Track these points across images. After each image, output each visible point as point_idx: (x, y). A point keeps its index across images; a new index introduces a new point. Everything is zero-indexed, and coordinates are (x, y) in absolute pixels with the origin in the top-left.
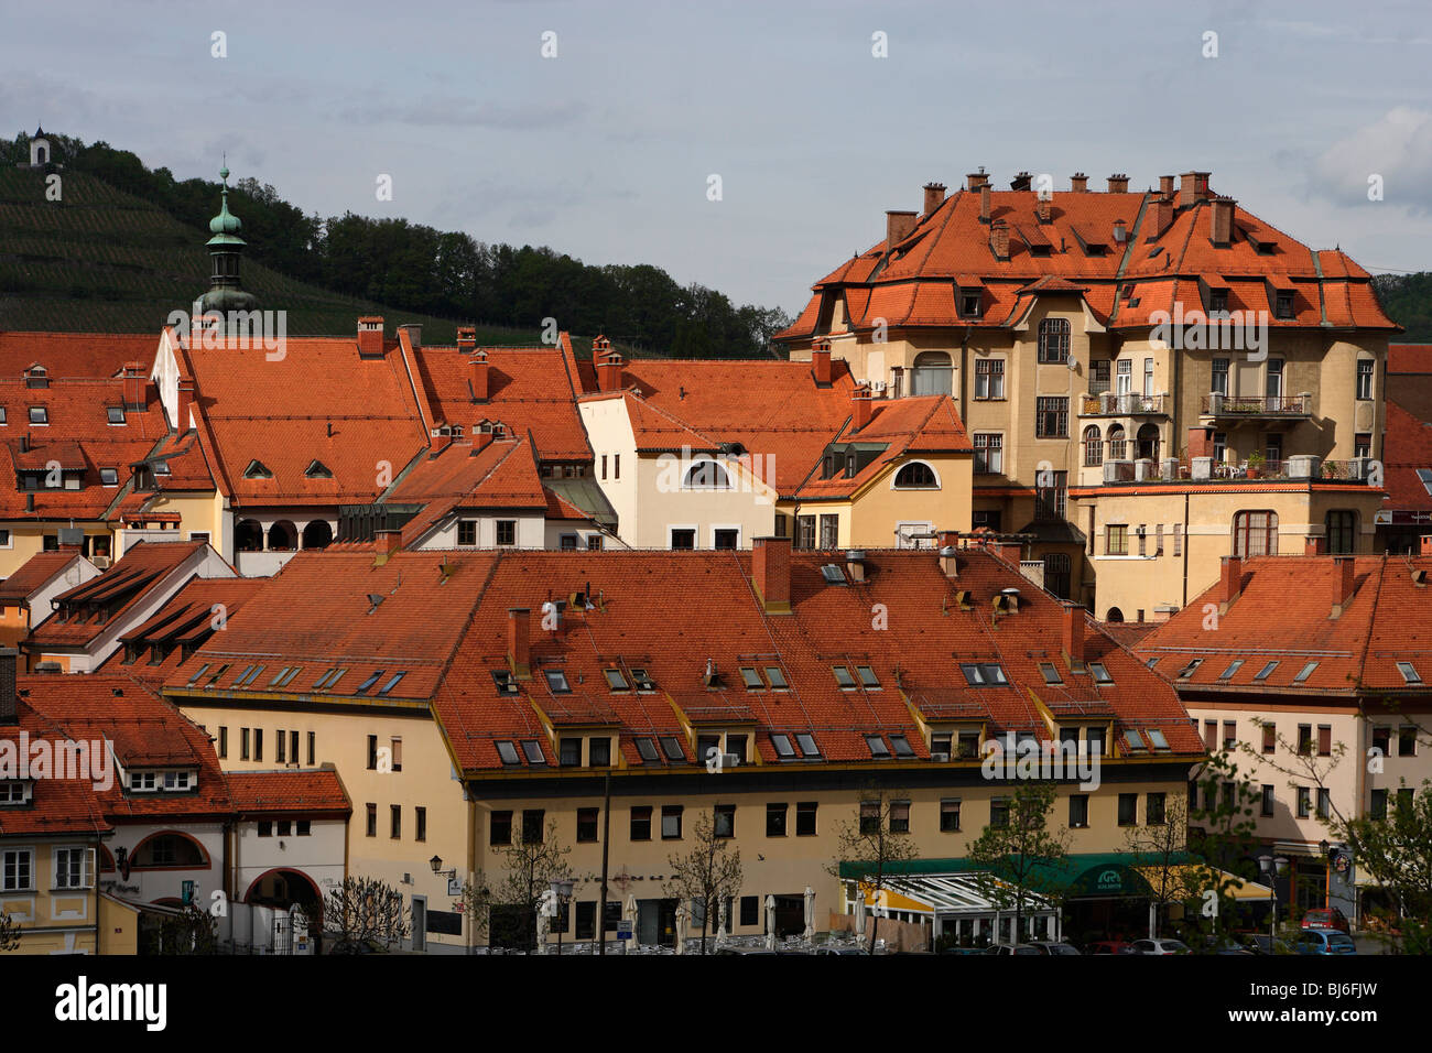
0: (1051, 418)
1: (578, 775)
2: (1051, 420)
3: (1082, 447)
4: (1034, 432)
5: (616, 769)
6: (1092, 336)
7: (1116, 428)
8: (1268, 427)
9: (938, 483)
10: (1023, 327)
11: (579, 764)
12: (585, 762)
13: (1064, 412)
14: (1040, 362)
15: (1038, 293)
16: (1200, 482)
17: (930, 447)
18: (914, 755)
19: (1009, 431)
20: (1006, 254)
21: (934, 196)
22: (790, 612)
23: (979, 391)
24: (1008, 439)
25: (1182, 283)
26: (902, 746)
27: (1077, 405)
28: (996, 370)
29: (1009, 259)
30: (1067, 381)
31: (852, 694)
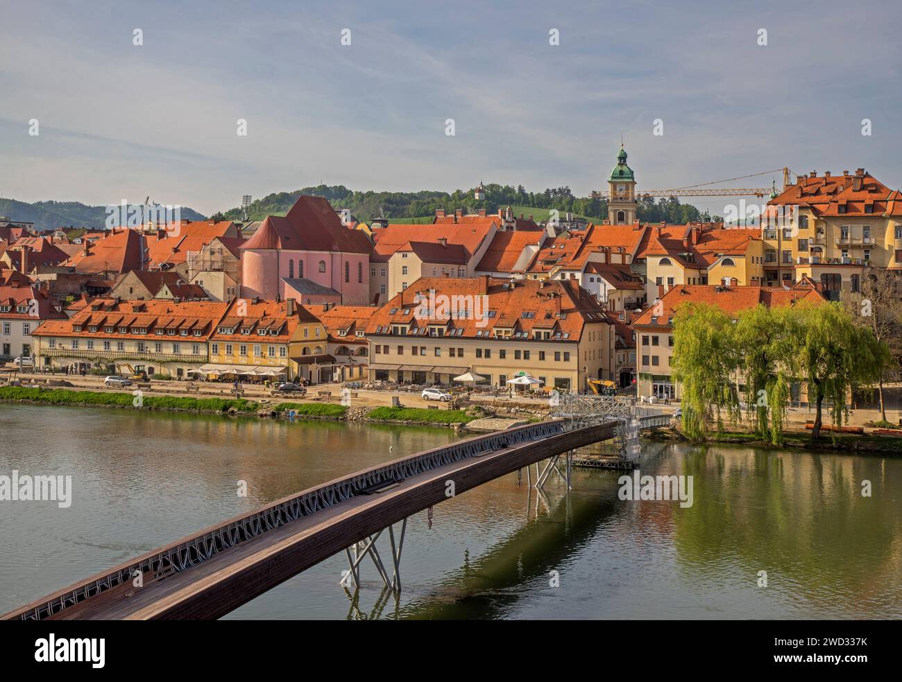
0: (802, 245)
4: (797, 249)
6: (815, 221)
9: (735, 265)
13: (807, 243)
14: (800, 228)
17: (732, 254)
18: (489, 336)
19: (792, 250)
25: (832, 203)
26: (487, 334)
30: (808, 234)
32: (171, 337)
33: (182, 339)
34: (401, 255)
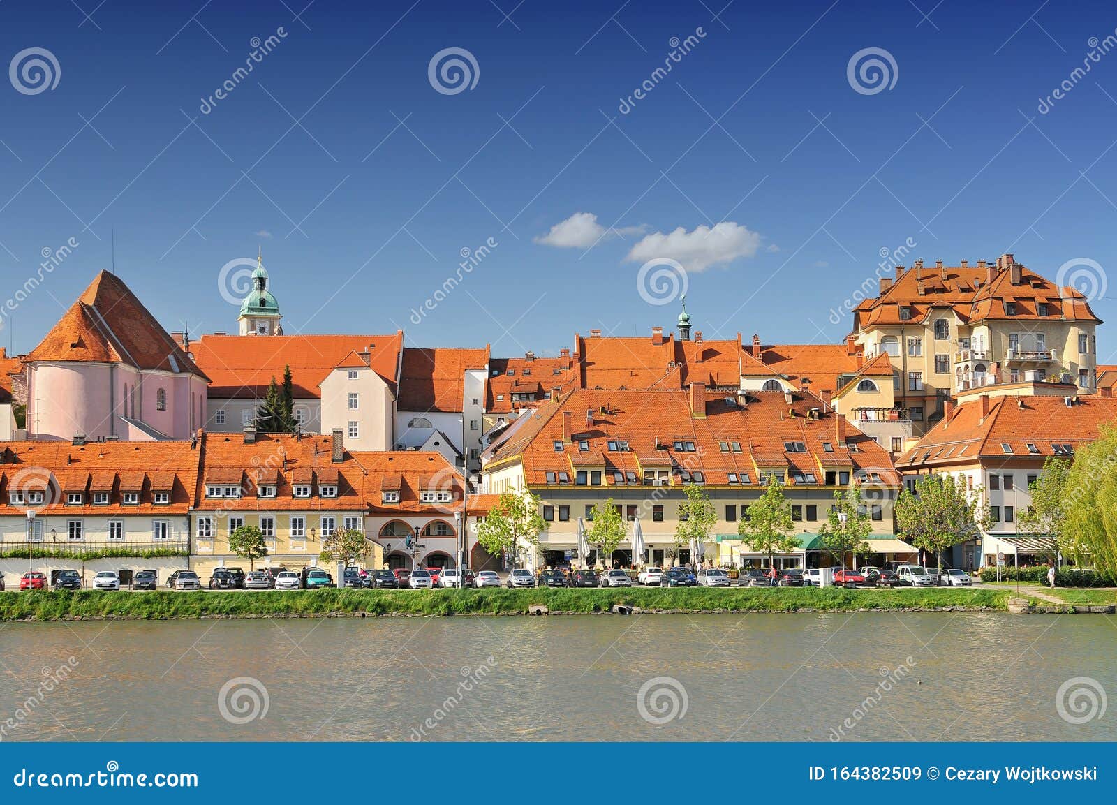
0: (942, 364)
1: (586, 488)
2: (941, 364)
3: (957, 377)
4: (934, 370)
5: (604, 486)
6: (960, 327)
7: (967, 367)
8: (1038, 365)
9: (878, 389)
10: (926, 323)
11: (586, 484)
12: (589, 483)
13: (947, 361)
14: (936, 338)
15: (933, 307)
16: (990, 386)
17: (873, 373)
18: (750, 482)
19: (925, 371)
20: (924, 293)
21: (900, 271)
22: (705, 418)
23: (910, 352)
24: (924, 374)
25: (995, 300)
26: (746, 479)
27: (953, 359)
28: (917, 343)
29: (925, 294)
30: (949, 347)
31: (726, 454)
32: (103, 506)
33: (129, 510)
34: (345, 373)
